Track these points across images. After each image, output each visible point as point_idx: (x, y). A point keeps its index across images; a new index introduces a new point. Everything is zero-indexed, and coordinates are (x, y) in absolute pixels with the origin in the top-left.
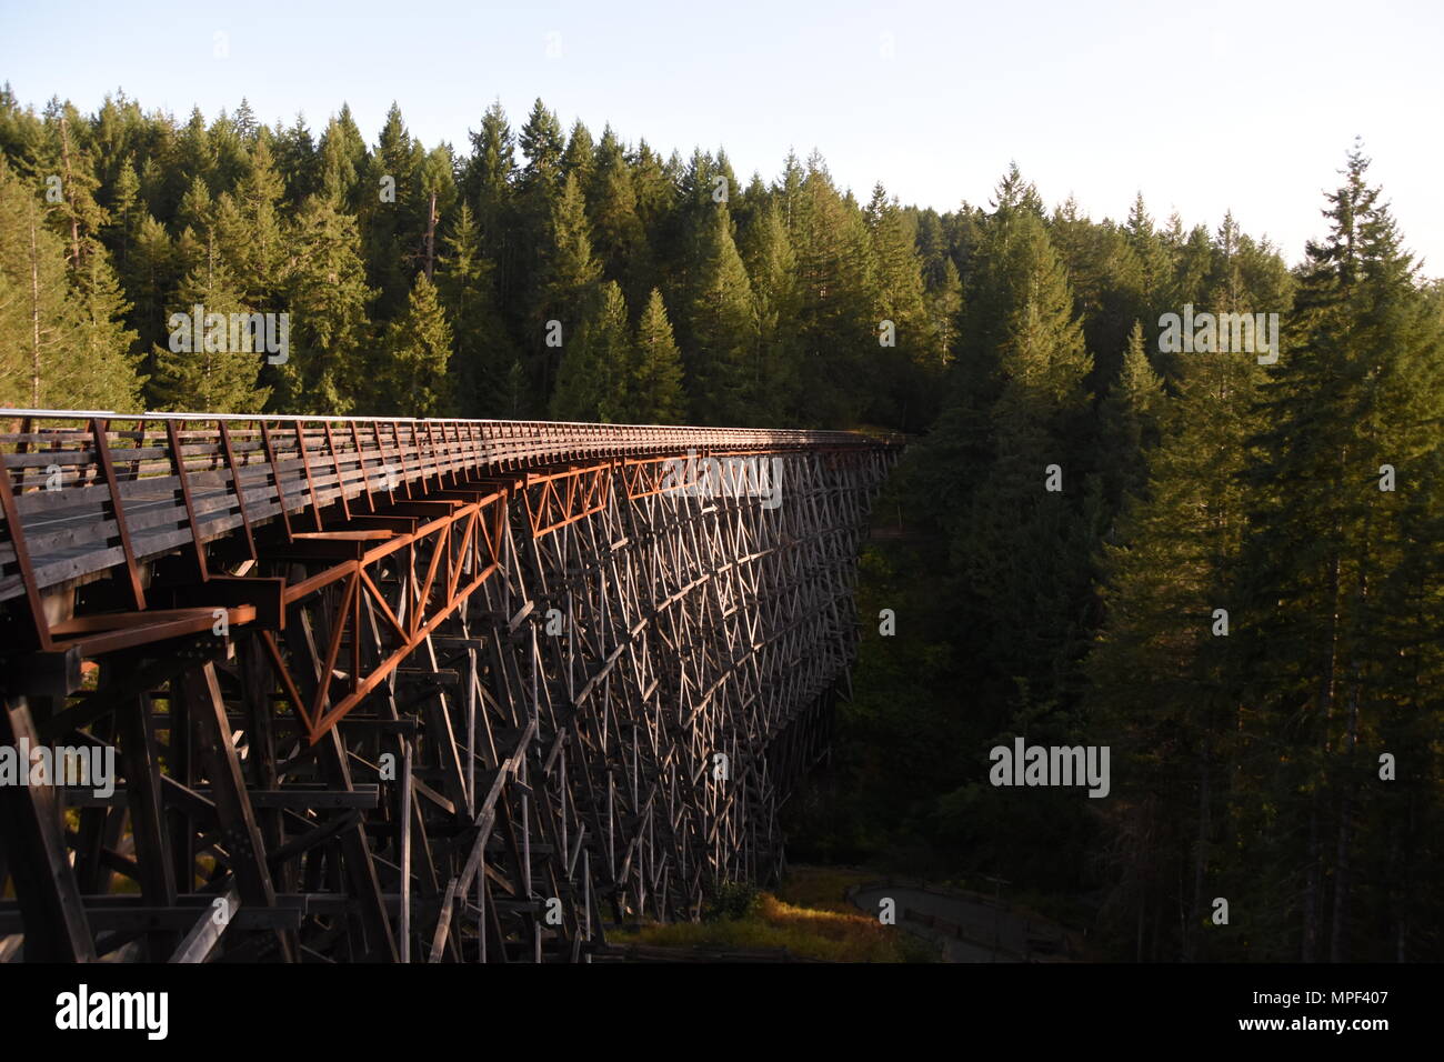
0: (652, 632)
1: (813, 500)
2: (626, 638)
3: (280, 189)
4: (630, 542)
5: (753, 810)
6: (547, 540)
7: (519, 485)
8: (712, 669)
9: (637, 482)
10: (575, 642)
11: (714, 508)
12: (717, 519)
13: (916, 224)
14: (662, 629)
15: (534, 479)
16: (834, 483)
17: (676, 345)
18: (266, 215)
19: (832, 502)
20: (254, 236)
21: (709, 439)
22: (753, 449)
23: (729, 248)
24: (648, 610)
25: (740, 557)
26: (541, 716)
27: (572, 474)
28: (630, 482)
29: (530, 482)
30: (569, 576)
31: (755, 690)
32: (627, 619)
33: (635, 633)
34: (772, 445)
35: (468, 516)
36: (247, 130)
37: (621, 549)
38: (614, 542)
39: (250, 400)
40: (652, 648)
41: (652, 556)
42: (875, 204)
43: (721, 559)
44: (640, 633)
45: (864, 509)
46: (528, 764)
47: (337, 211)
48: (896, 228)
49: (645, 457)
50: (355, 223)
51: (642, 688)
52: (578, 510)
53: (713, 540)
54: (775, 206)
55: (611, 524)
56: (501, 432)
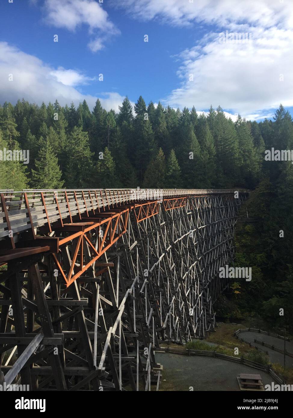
0: (172, 249)
1: (220, 210)
2: (165, 251)
3: (67, 125)
4: (166, 223)
5: (205, 304)
6: (141, 223)
7: (132, 207)
8: (191, 261)
9: (168, 205)
10: (150, 253)
11: (190, 213)
12: (191, 216)
13: (250, 127)
14: (176, 248)
15: (137, 206)
16: (226, 205)
17: (179, 166)
18: (63, 132)
19: (226, 210)
20: (59, 138)
21: (189, 193)
22: (202, 195)
23: (194, 137)
24: (172, 243)
25: (199, 227)
26: (139, 275)
27: (148, 204)
28: (166, 206)
29: (136, 206)
30: (148, 233)
31: (204, 267)
32: (165, 246)
33: (168, 250)
34: (207, 194)
35: (117, 217)
36: (58, 109)
37: (163, 225)
38: (161, 223)
39: (58, 184)
40: (173, 254)
41: (173, 227)
42: (238, 121)
43: (193, 227)
44: (169, 250)
45: (236, 212)
46: (135, 290)
47: (82, 131)
48: (245, 128)
49: (170, 198)
50: (87, 134)
51: (170, 266)
52: (150, 214)
53: (190, 222)
54: (207, 124)
55: (160, 218)
56: (127, 192)
